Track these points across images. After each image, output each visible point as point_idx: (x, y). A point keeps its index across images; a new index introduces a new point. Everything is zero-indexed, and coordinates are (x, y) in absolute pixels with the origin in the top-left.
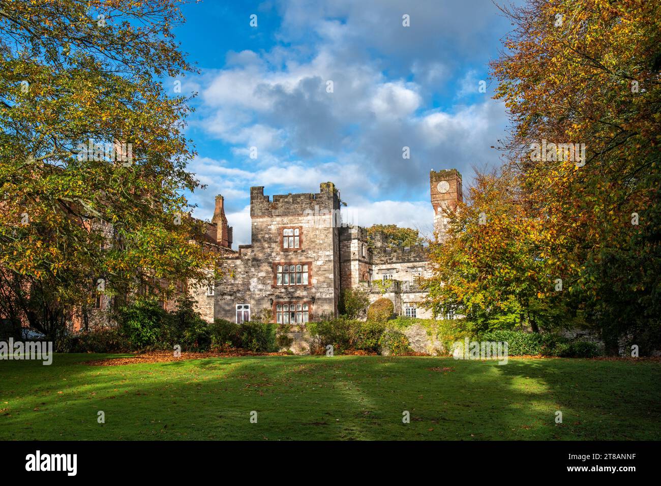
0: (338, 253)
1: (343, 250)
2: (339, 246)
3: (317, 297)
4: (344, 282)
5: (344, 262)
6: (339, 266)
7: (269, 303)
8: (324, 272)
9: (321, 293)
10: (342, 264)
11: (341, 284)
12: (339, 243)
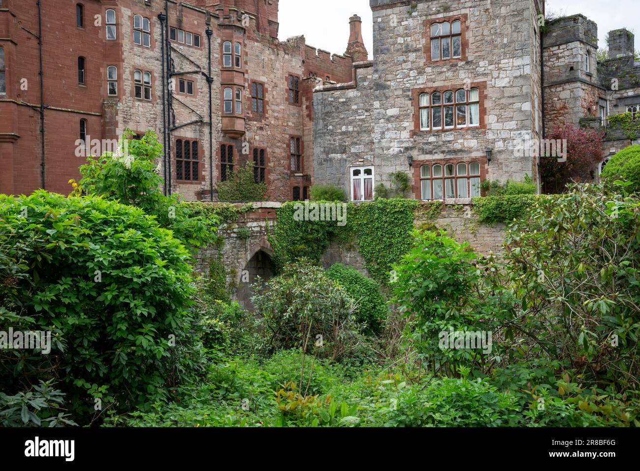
0: (539, 68)
1: (549, 64)
2: (542, 57)
3: (496, 149)
4: (551, 123)
5: (550, 87)
6: (540, 92)
7: (407, 163)
8: (511, 101)
9: (504, 140)
10: (547, 90)
11: (544, 127)
12: (542, 52)
